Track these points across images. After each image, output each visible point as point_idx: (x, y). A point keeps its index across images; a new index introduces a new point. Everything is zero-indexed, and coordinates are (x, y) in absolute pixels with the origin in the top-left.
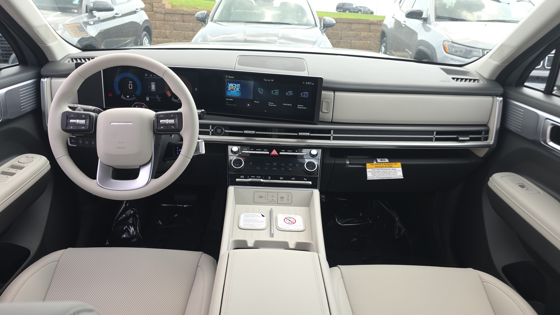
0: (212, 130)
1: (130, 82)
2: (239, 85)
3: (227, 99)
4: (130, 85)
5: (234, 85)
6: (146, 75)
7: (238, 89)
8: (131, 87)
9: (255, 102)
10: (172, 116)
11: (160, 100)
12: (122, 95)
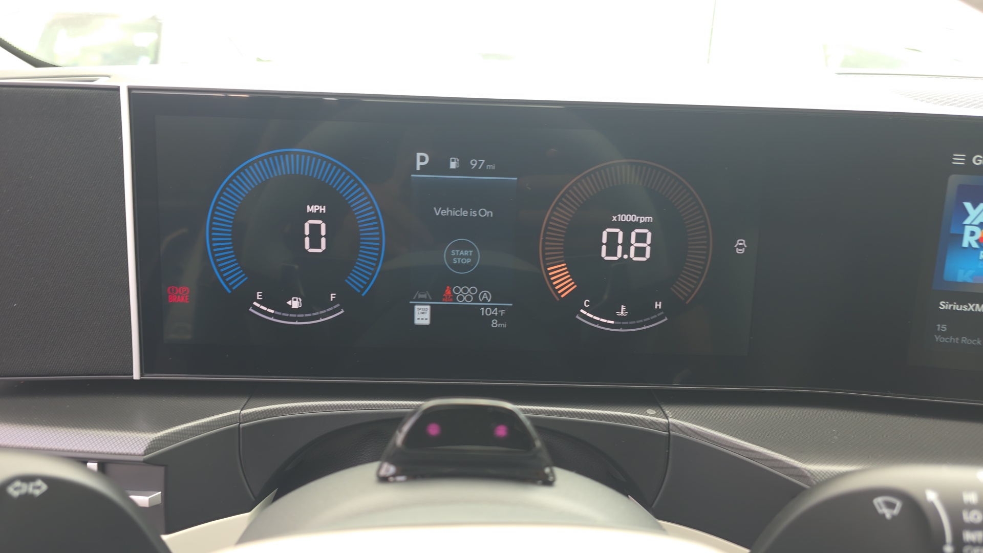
1: (311, 209)
3: (944, 306)
4: (315, 229)
6: (423, 159)
8: (315, 243)
11: (500, 319)
12: (259, 295)
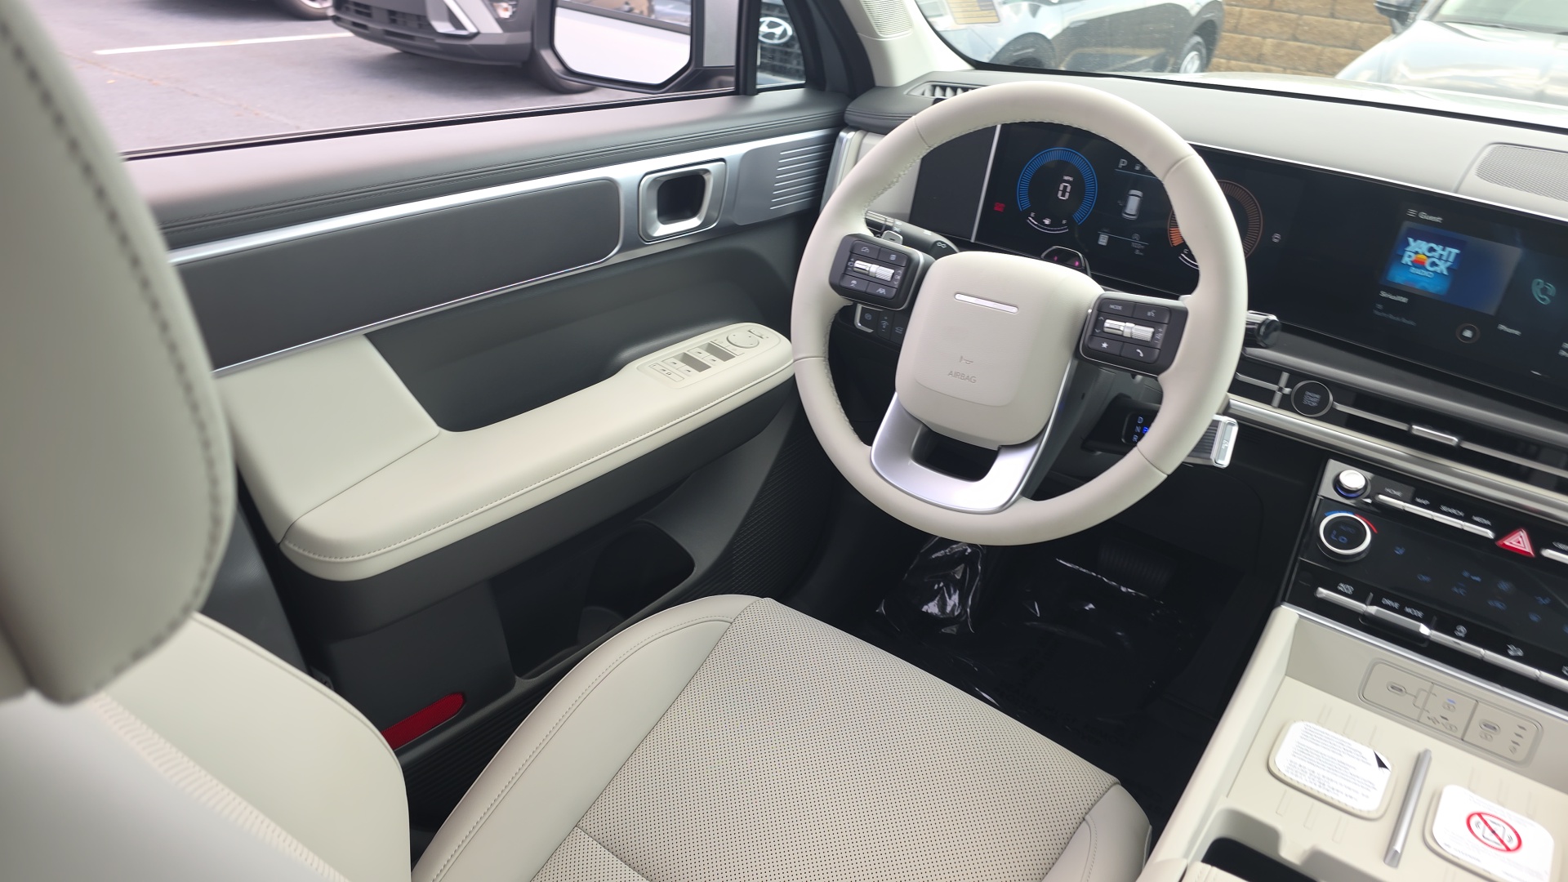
0: (1287, 391)
1: (1066, 178)
2: (1455, 251)
3: (1384, 294)
4: (1065, 187)
5: (1431, 250)
6: (1123, 163)
7: (1442, 267)
8: (1063, 195)
9: (1502, 327)
10: (1149, 314)
11: (1141, 250)
12: (1033, 214)
